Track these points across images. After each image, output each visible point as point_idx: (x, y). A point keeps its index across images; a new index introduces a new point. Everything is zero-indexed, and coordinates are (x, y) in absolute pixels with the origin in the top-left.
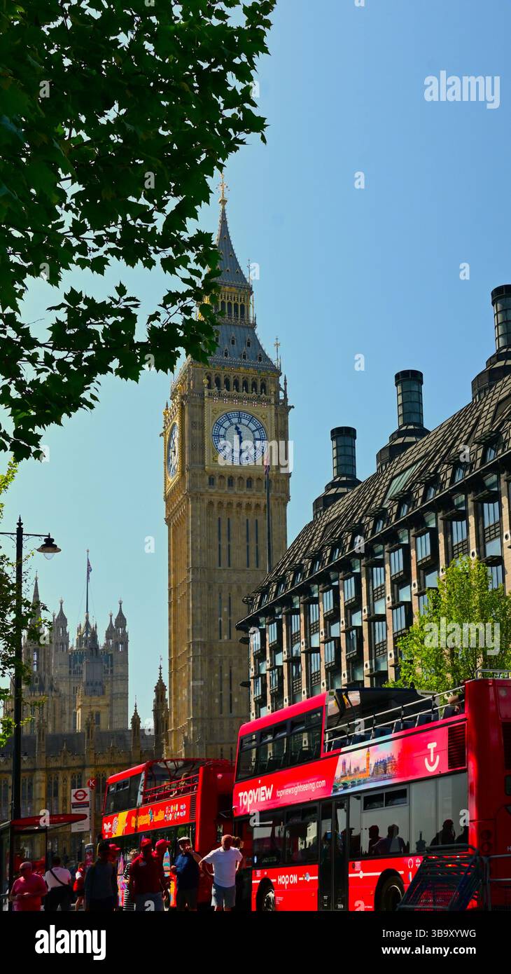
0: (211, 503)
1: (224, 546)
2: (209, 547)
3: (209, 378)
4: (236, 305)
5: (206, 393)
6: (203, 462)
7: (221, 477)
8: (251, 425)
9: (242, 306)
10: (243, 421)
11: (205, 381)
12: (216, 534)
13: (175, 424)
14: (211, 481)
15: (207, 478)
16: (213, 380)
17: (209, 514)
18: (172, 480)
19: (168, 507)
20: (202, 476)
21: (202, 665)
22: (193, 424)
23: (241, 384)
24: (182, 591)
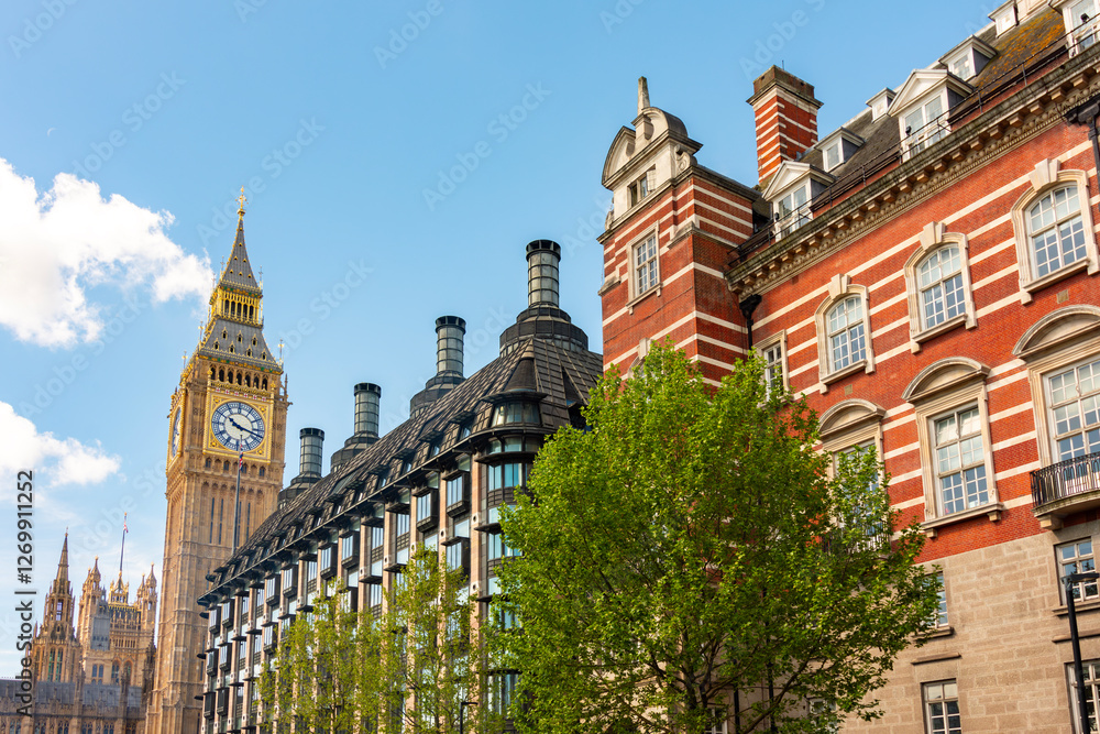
0: (206, 484)
1: (216, 525)
2: (202, 524)
3: (213, 370)
4: (245, 306)
5: (209, 383)
6: (202, 446)
7: (218, 460)
8: (250, 416)
9: (252, 308)
10: (243, 412)
11: (210, 372)
12: (209, 513)
13: (179, 409)
14: (208, 464)
15: (203, 461)
16: (217, 372)
17: (203, 494)
18: (174, 460)
19: (169, 483)
20: (200, 457)
21: (185, 633)
22: (195, 411)
23: (243, 378)
24: (174, 561)
